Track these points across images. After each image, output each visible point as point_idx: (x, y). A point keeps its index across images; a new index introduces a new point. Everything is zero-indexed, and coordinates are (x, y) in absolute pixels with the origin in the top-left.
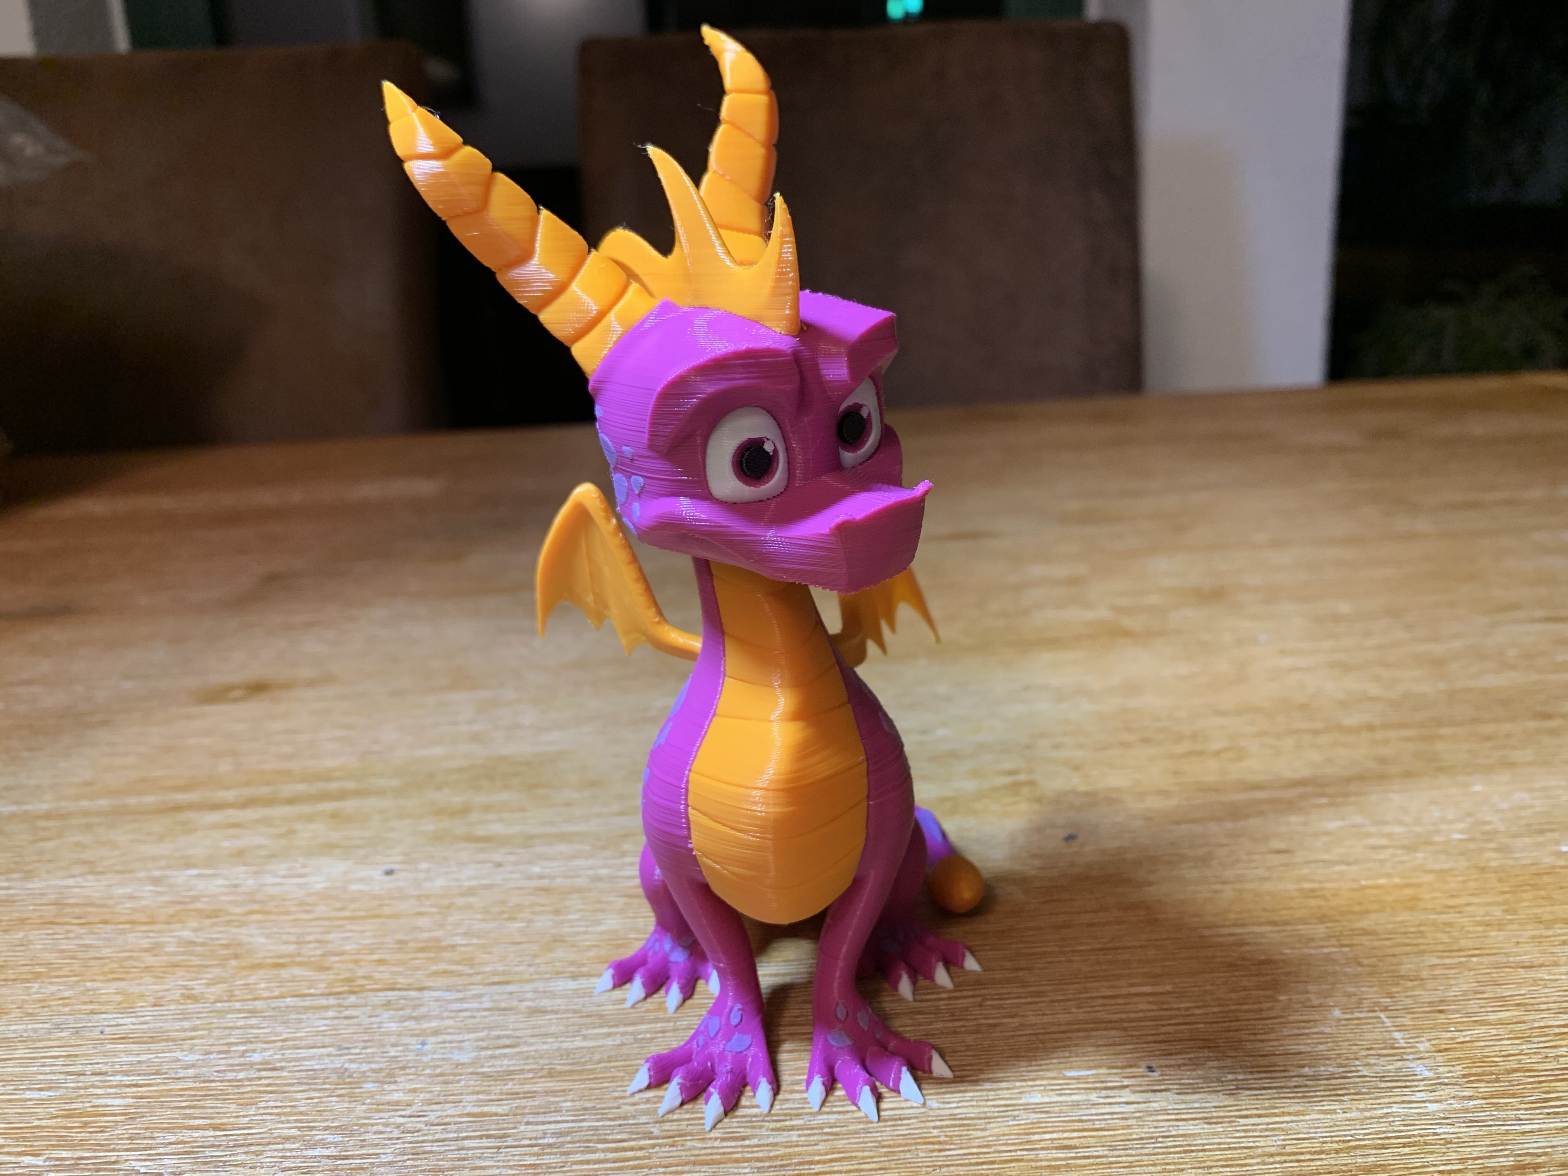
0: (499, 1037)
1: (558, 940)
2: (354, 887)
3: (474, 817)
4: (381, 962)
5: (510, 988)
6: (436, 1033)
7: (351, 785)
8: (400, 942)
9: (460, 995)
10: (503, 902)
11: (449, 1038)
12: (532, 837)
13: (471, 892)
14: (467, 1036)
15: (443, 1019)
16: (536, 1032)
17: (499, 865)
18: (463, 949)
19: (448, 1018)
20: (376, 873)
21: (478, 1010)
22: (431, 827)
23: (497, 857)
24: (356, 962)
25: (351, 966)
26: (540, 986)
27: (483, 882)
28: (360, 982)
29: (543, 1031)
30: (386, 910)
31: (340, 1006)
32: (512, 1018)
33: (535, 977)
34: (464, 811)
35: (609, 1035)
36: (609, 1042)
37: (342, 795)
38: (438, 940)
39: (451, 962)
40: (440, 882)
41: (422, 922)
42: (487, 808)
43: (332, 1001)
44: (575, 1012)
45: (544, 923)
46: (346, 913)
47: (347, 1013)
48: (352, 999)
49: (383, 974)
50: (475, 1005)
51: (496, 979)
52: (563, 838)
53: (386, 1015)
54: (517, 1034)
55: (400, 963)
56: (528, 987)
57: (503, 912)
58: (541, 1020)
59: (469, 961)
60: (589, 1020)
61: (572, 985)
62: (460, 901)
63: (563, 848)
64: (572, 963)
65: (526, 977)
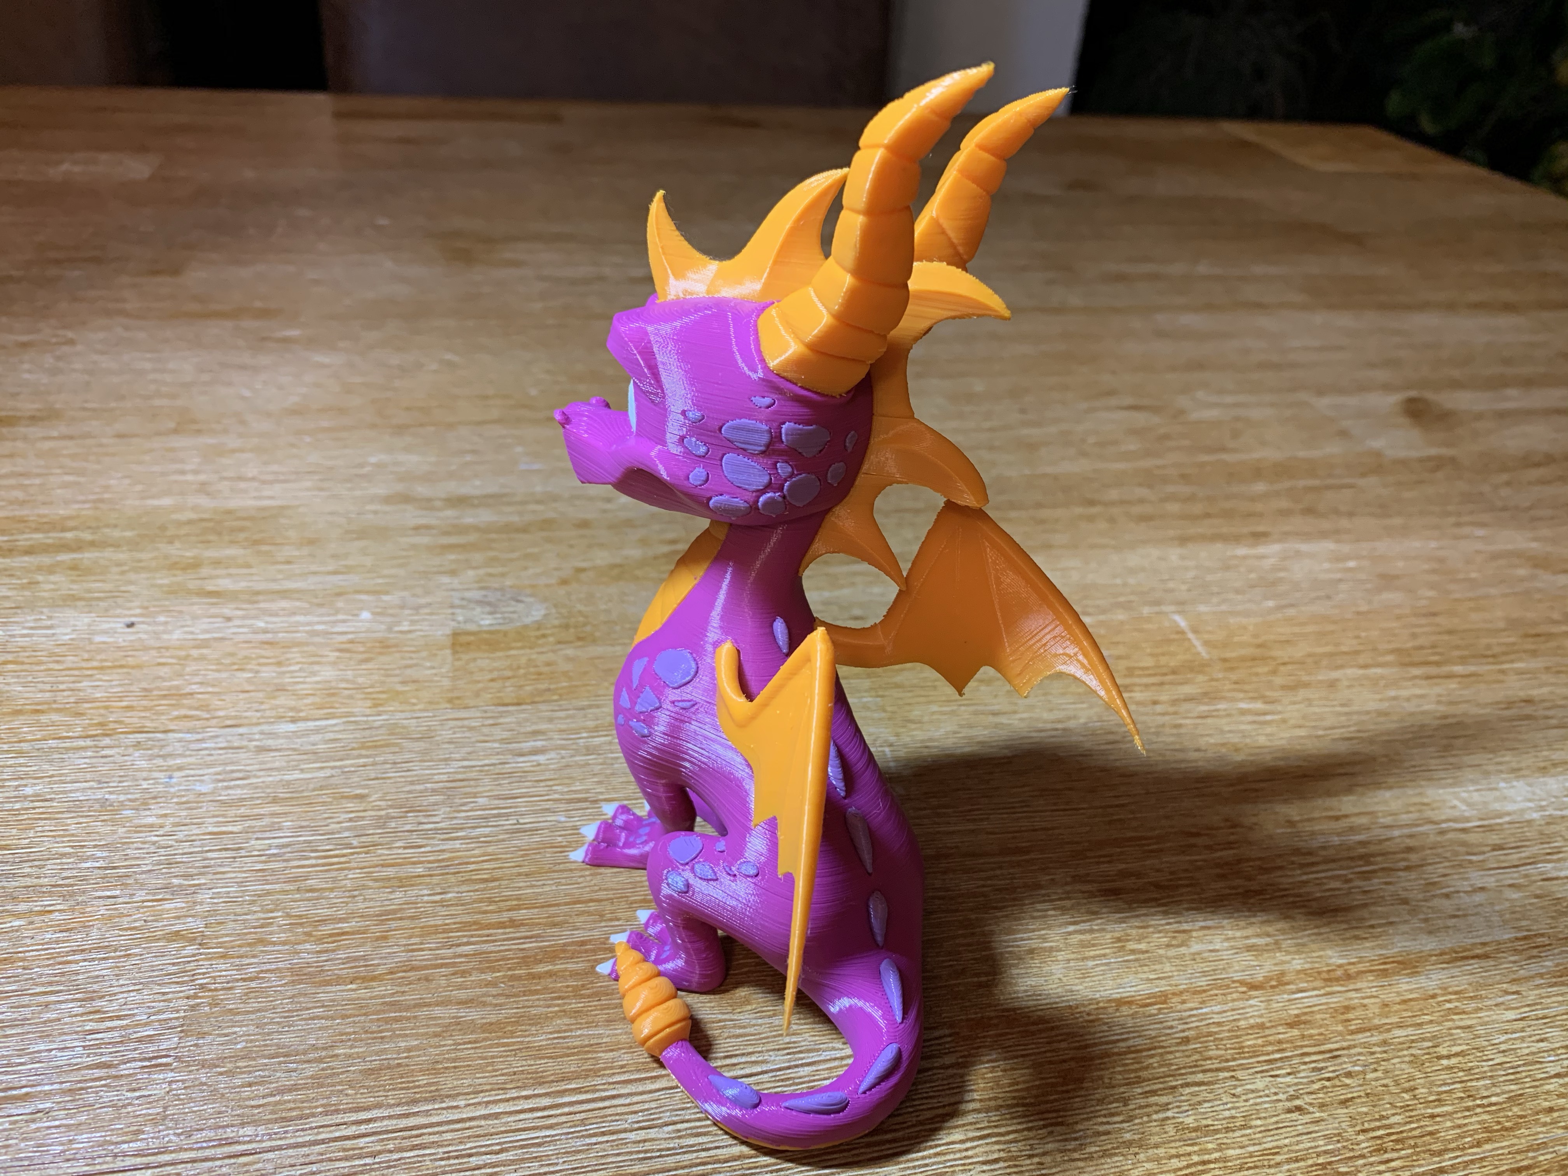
0: (233, 771)
1: (281, 689)
2: (98, 639)
3: (205, 571)
4: (129, 708)
5: (241, 730)
6: (180, 768)
7: (87, 536)
8: (145, 690)
9: (199, 736)
10: (232, 655)
11: (192, 772)
12: (258, 593)
13: (204, 644)
14: (206, 771)
15: (185, 756)
16: (263, 767)
17: (229, 619)
18: (200, 696)
19: (190, 756)
20: (118, 625)
21: (215, 749)
22: (166, 581)
23: (227, 611)
24: (106, 708)
25: (102, 711)
26: (265, 728)
27: (216, 635)
28: (112, 726)
29: (268, 766)
30: (131, 661)
31: (96, 746)
32: (243, 756)
33: (262, 720)
34: (195, 565)
35: (322, 768)
36: (321, 774)
37: (78, 546)
38: (177, 688)
39: (191, 708)
40: (177, 635)
41: (163, 671)
42: (217, 563)
43: (89, 742)
44: (294, 750)
45: (268, 673)
46: (95, 664)
47: (104, 753)
48: (107, 741)
49: (133, 719)
50: (213, 745)
51: (229, 722)
52: (284, 594)
53: (137, 754)
54: (248, 768)
55: (146, 709)
56: (256, 729)
57: (234, 664)
58: (267, 757)
59: (204, 707)
60: (305, 757)
61: (292, 727)
62: (195, 653)
63: (284, 604)
64: (292, 709)
65: (254, 721)
